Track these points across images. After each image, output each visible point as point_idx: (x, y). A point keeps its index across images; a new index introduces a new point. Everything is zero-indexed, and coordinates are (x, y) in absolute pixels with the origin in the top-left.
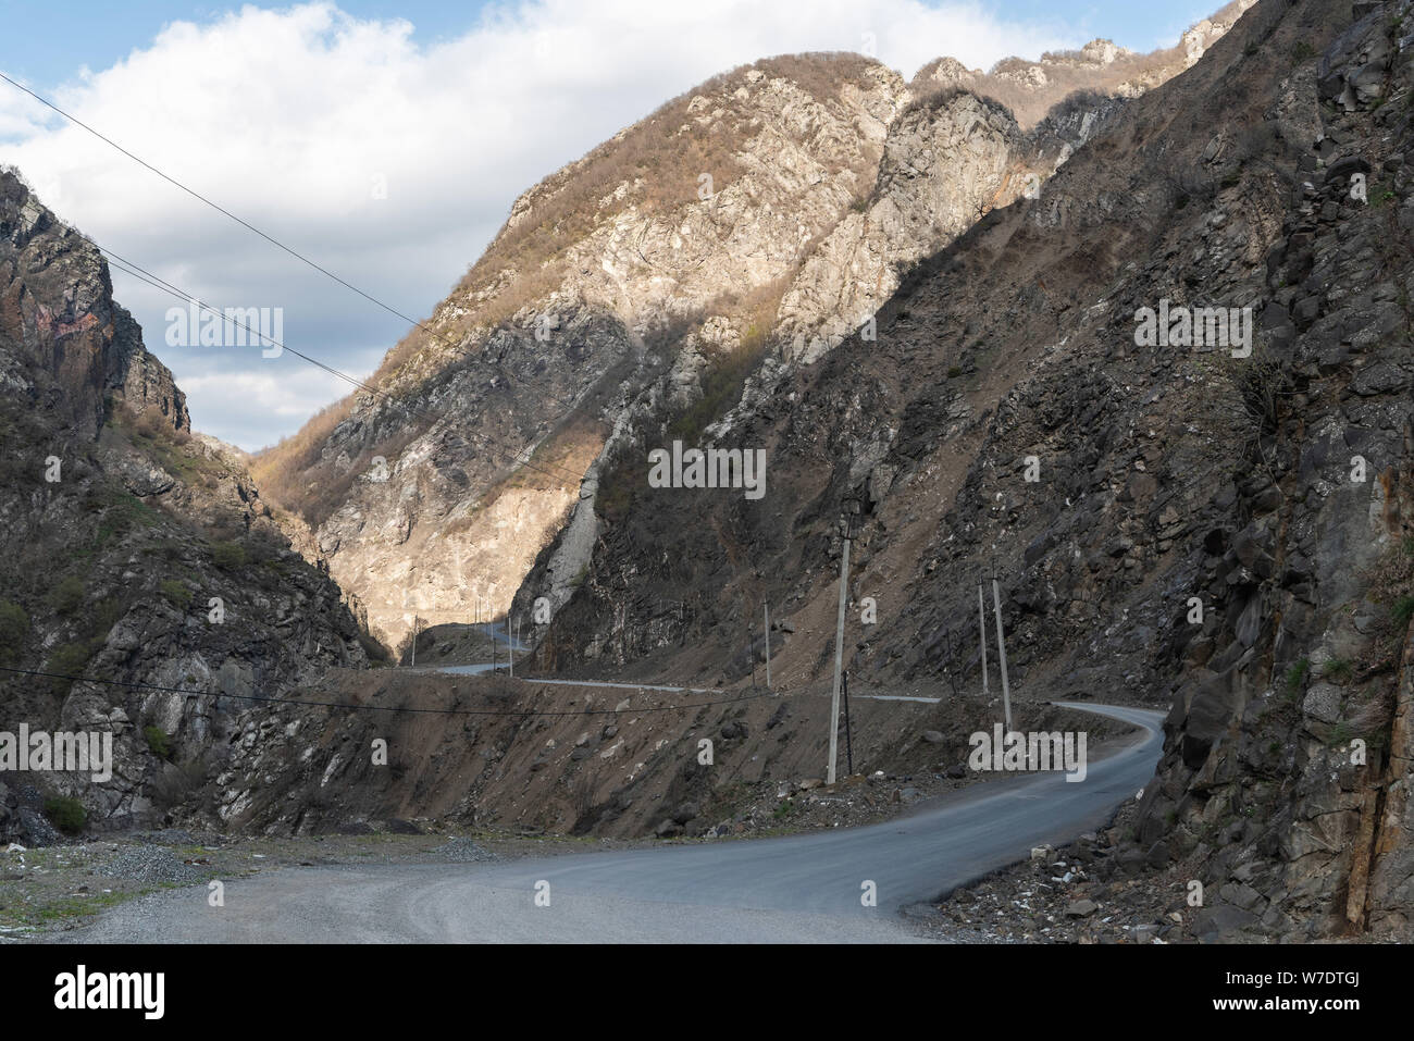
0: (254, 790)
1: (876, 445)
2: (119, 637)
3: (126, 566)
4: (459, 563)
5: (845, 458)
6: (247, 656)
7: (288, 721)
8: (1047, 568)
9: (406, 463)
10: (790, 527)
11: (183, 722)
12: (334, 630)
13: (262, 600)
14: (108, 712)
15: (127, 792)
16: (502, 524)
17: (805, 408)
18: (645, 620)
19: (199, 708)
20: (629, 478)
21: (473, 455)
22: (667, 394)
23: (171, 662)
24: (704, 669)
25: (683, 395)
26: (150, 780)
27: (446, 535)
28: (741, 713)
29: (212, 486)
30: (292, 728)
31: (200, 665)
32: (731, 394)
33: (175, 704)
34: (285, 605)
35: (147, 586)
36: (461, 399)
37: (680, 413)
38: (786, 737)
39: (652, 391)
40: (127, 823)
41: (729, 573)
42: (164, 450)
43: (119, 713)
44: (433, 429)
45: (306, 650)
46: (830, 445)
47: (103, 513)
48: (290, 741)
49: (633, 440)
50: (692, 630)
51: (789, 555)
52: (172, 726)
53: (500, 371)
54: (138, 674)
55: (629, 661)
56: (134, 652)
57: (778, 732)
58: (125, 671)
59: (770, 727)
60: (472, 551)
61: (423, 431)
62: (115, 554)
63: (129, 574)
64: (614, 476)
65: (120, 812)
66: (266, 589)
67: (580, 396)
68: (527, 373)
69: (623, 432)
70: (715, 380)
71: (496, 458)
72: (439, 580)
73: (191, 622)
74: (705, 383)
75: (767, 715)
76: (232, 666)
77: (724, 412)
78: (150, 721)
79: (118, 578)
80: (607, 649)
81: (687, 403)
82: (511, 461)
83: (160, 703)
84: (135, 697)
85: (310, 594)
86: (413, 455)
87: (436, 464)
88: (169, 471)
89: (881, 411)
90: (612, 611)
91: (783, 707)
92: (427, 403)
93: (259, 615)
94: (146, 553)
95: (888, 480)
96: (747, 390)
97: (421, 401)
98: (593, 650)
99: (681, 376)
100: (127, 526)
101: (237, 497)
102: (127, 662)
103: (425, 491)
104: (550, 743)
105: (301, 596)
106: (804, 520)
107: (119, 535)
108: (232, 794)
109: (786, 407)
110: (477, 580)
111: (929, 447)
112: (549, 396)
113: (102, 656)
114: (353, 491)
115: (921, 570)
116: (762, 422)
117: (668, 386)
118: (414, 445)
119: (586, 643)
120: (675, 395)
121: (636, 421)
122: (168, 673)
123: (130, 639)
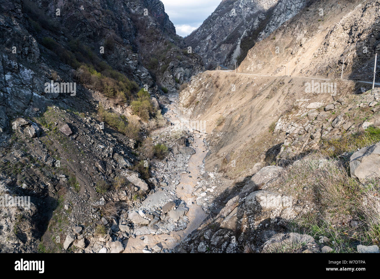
0: (195, 88)
1: (302, 34)
2: (171, 64)
3: (171, 54)
4: (215, 55)
5: (295, 37)
6: (189, 68)
7: (199, 78)
8: (348, 56)
9: (207, 39)
10: (284, 49)
11: (180, 78)
12: (201, 65)
13: (190, 60)
14: (170, 76)
15: (173, 87)
16: (221, 49)
17: (288, 28)
18: (257, 64)
19: (182, 76)
20: (246, 41)
21: (217, 38)
22: (253, 27)
23: (178, 68)
24: (268, 73)
25: (255, 27)
26: (176, 86)
27: (213, 51)
28: (283, 80)
29: (179, 42)
30: (200, 79)
31: (182, 69)
32: (264, 27)
33: (179, 75)
34: (194, 60)
35: (174, 57)
36: (216, 29)
37: (255, 31)
38: (293, 84)
39: (250, 27)
40: (173, 92)
41: (272, 56)
42: (173, 36)
43: (171, 76)
44: (211, 34)
45: (197, 67)
46: (292, 34)
47: (168, 45)
48: (200, 81)
49: (247, 35)
50: (265, 66)
51: (284, 54)
52: (178, 78)
53: (222, 24)
54: (174, 70)
55: (254, 71)
56: (173, 67)
57: (291, 84)
58: (172, 70)
59: (289, 82)
60: (217, 53)
61: (210, 34)
62: (170, 52)
63: (172, 55)
64: (244, 41)
65: (172, 90)
66: (191, 58)
67: (235, 28)
68: (226, 24)
69: (245, 34)
70: (261, 25)
71: (221, 39)
72: (211, 58)
73: (181, 62)
74: (259, 25)
75: (289, 80)
76: (186, 69)
77: (263, 30)
78: (176, 77)
79: (170, 55)
80: (250, 69)
81: (256, 29)
82: (223, 39)
83: (177, 75)
84: (173, 74)
85: (198, 59)
86: (208, 38)
87: (212, 39)
88: (173, 39)
89: (302, 28)
90: (251, 62)
91: (292, 79)
92: (210, 29)
93: (190, 62)
94: (174, 52)
95: (305, 40)
96: (267, 27)
97: (209, 29)
98: (248, 69)
99: (255, 24)
100: (171, 47)
101: (183, 44)
102: (172, 68)
103: (210, 44)
104: (243, 83)
105: (196, 59)
106: (287, 48)
107: (170, 49)
108: (192, 89)
109: (284, 27)
110: (217, 58)
111: (314, 34)
112: (229, 28)
113: (169, 67)
114: (199, 44)
115: (314, 56)
116: (279, 30)
117: (253, 26)
118: (208, 36)
119: (246, 68)
120: (254, 27)
121: (247, 32)
122: (178, 70)
123: (173, 65)
